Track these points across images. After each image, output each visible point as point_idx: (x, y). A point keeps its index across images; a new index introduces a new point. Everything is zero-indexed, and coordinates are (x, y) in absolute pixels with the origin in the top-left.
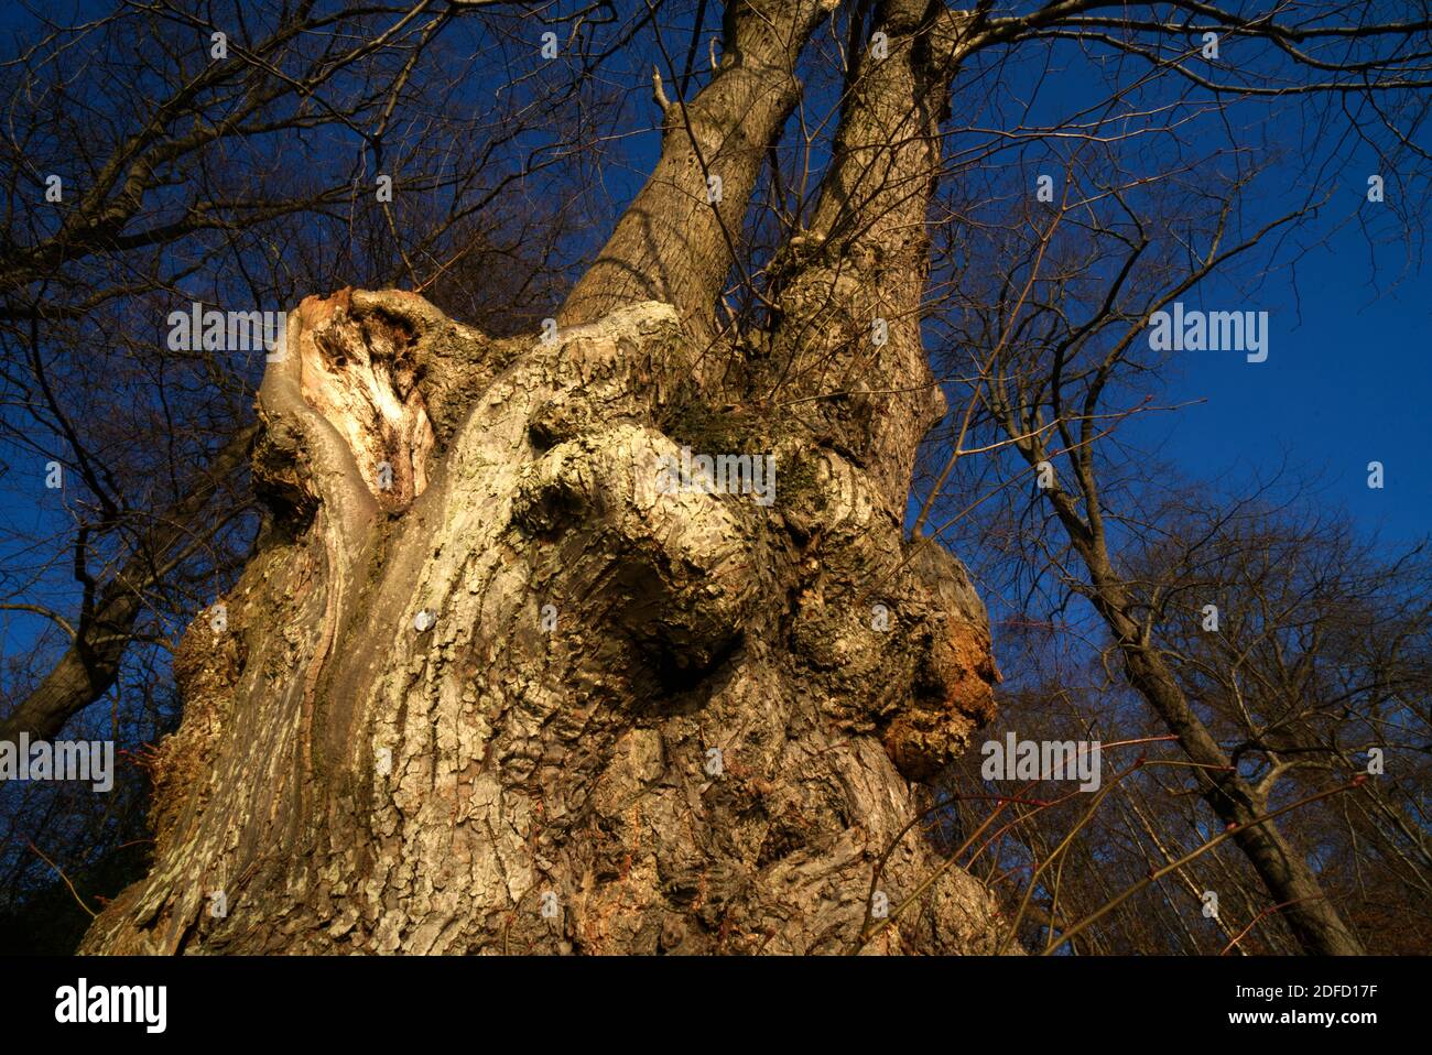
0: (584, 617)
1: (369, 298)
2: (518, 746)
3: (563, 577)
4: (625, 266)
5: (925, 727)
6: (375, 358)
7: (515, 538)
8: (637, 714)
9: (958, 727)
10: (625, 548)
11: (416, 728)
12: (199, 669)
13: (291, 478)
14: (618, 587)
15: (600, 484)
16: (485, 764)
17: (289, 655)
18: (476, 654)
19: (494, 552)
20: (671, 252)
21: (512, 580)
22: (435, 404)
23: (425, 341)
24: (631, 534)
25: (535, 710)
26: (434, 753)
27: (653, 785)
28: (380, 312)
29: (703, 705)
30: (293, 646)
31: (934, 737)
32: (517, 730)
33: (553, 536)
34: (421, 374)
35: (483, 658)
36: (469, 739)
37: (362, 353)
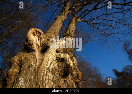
0: (62, 69)
1: (38, 30)
2: (55, 79)
3: (61, 66)
4: (53, 31)
5: (77, 80)
6: (37, 36)
7: (57, 61)
8: (62, 77)
9: (79, 80)
10: (67, 65)
11: (47, 76)
12: (14, 63)
13: (31, 47)
14: (66, 68)
15: (66, 59)
16: (52, 81)
17: (32, 66)
18: (52, 71)
19: (54, 62)
20: (56, 30)
21: (56, 64)
22: (41, 42)
23: (42, 35)
24: (68, 64)
25: (57, 76)
26: (49, 79)
27: (64, 84)
28: (38, 31)
29: (67, 77)
30: (33, 66)
31: (77, 81)
32: (55, 78)
33: (61, 62)
34: (40, 38)
35: (53, 71)
36: (51, 78)
37: (36, 35)
